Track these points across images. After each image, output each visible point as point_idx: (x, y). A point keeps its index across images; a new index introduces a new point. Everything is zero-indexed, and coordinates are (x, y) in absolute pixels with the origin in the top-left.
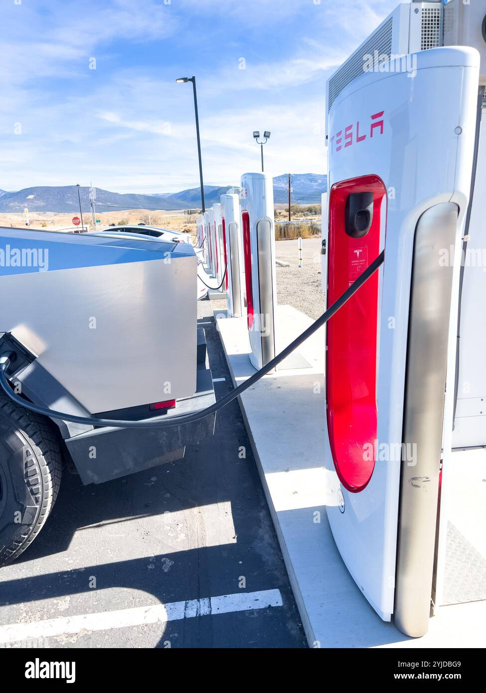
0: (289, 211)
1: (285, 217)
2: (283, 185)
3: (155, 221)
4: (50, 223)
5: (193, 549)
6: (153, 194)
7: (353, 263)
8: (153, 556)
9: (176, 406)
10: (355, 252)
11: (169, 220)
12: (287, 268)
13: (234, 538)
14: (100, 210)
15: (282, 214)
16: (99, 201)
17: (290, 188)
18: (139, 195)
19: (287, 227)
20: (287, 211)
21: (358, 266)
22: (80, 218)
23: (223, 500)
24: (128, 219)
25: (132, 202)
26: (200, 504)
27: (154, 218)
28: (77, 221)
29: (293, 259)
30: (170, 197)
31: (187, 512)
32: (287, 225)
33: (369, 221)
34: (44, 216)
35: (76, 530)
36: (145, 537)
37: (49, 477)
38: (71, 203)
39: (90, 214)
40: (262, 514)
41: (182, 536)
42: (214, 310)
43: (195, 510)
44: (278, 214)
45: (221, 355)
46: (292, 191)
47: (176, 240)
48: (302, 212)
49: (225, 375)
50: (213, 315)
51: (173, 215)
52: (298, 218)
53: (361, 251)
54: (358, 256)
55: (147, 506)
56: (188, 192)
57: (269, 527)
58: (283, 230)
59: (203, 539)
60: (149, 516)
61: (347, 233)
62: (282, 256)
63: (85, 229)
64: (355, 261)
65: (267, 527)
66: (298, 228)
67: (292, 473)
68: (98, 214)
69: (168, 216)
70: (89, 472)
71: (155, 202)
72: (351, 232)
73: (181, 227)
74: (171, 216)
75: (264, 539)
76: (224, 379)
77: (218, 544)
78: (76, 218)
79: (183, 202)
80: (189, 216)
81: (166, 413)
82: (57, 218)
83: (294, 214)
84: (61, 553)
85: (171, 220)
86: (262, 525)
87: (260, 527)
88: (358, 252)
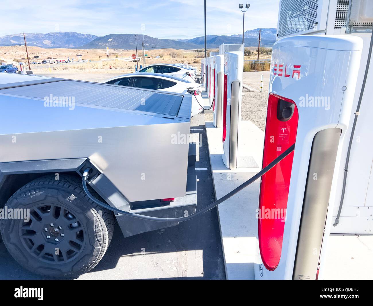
0: (258, 51)
1: (256, 55)
2: (256, 35)
3: (178, 56)
4: (120, 55)
5: (180, 277)
6: (178, 40)
7: (280, 136)
8: (158, 278)
9: (175, 200)
10: (282, 129)
11: (186, 55)
12: (253, 92)
13: (202, 273)
14: (148, 48)
15: (254, 53)
16: (147, 43)
17: (260, 38)
18: (170, 40)
19: (256, 63)
20: (257, 52)
21: (283, 137)
22: (136, 55)
23: (199, 248)
24: (163, 54)
25: (166, 44)
26: (186, 250)
27: (177, 54)
28: (134, 57)
29: (257, 86)
30: (187, 41)
31: (178, 253)
32: (256, 62)
33: (292, 113)
34: (117, 51)
35: (120, 257)
36: (155, 266)
37: (107, 233)
38: (132, 44)
39: (142, 51)
40: (219, 260)
41: (175, 268)
42: (206, 121)
43: (183, 253)
44: (252, 53)
45: (207, 153)
46: (261, 40)
47: (188, 73)
48: (266, 52)
49: (207, 166)
50: (204, 124)
51: (189, 53)
52: (264, 56)
53: (286, 129)
54: (284, 132)
55: (158, 247)
56: (198, 38)
57: (222, 269)
58: (253, 65)
59: (186, 271)
60: (158, 253)
61: (277, 118)
62: (251, 83)
63: (138, 60)
64: (281, 135)
65: (221, 269)
66: (263, 64)
67: (238, 239)
68: (147, 51)
69: (186, 53)
70: (127, 231)
71: (179, 44)
72: (280, 118)
73: (193, 60)
74: (187, 53)
75: (218, 277)
76: (206, 169)
77: (193, 276)
78: (134, 55)
79: (195, 45)
80: (198, 53)
81: (168, 204)
82: (124, 53)
83: (262, 53)
84: (112, 269)
85: (187, 56)
86: (219, 268)
87: (217, 269)
88: (283, 129)
